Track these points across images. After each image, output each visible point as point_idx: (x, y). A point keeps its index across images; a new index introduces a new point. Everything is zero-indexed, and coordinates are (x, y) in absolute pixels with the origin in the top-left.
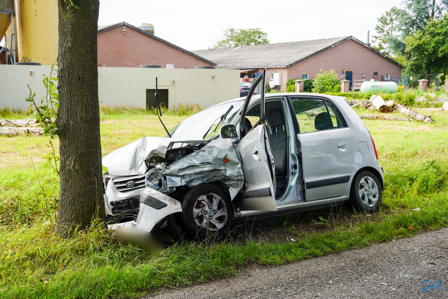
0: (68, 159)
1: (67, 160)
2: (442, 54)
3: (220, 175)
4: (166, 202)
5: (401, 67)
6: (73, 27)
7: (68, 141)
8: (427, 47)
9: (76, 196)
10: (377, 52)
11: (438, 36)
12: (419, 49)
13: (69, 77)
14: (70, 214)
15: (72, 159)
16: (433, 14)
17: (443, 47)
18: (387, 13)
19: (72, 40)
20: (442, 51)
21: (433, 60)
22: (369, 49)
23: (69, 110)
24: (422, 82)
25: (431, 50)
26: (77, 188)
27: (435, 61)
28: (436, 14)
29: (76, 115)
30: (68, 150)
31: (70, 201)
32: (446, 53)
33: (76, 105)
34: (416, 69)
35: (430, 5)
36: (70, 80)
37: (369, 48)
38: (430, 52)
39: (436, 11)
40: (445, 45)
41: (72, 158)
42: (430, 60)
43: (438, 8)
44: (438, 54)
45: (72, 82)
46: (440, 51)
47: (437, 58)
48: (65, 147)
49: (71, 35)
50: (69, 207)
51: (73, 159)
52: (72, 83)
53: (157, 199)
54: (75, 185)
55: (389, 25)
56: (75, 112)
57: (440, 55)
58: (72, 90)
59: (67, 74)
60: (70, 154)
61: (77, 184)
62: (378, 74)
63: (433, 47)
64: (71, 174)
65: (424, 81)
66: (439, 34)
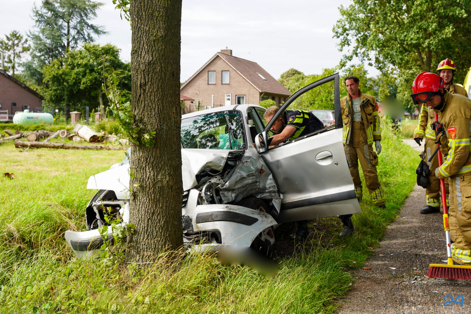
0: (159, 173)
1: (157, 174)
2: (84, 86)
3: (255, 187)
4: (256, 216)
5: (42, 98)
6: (167, 12)
7: (160, 150)
8: (67, 78)
9: (169, 218)
10: (14, 80)
11: (78, 68)
12: (58, 79)
13: (162, 72)
14: (162, 241)
15: (165, 173)
16: (68, 44)
17: (84, 79)
18: (8, 38)
19: (166, 27)
20: (84, 83)
21: (75, 92)
22: (5, 76)
23: (161, 112)
24: (74, 115)
25: (71, 81)
26: (170, 208)
27: (77, 92)
28: (72, 44)
29: (170, 119)
30: (158, 162)
31: (161, 226)
32: (88, 85)
33: (170, 107)
34: (57, 100)
35: (64, 34)
36: (163, 76)
37: (5, 74)
38: (70, 83)
39: (71, 41)
40: (86, 77)
41: (165, 171)
42: (71, 91)
43: (74, 38)
44: (80, 86)
45: (165, 78)
46: (82, 83)
47: (80, 89)
48: (154, 159)
49: (164, 21)
50: (161, 233)
51: (167, 173)
52: (165, 80)
53: (244, 214)
54: (168, 204)
55: (11, 51)
56: (168, 115)
57: (82, 87)
58: (164, 88)
59: (159, 68)
60: (162, 167)
61: (169, 204)
62: (17, 104)
63: (74, 78)
64: (163, 192)
65: (77, 114)
66: (79, 65)
